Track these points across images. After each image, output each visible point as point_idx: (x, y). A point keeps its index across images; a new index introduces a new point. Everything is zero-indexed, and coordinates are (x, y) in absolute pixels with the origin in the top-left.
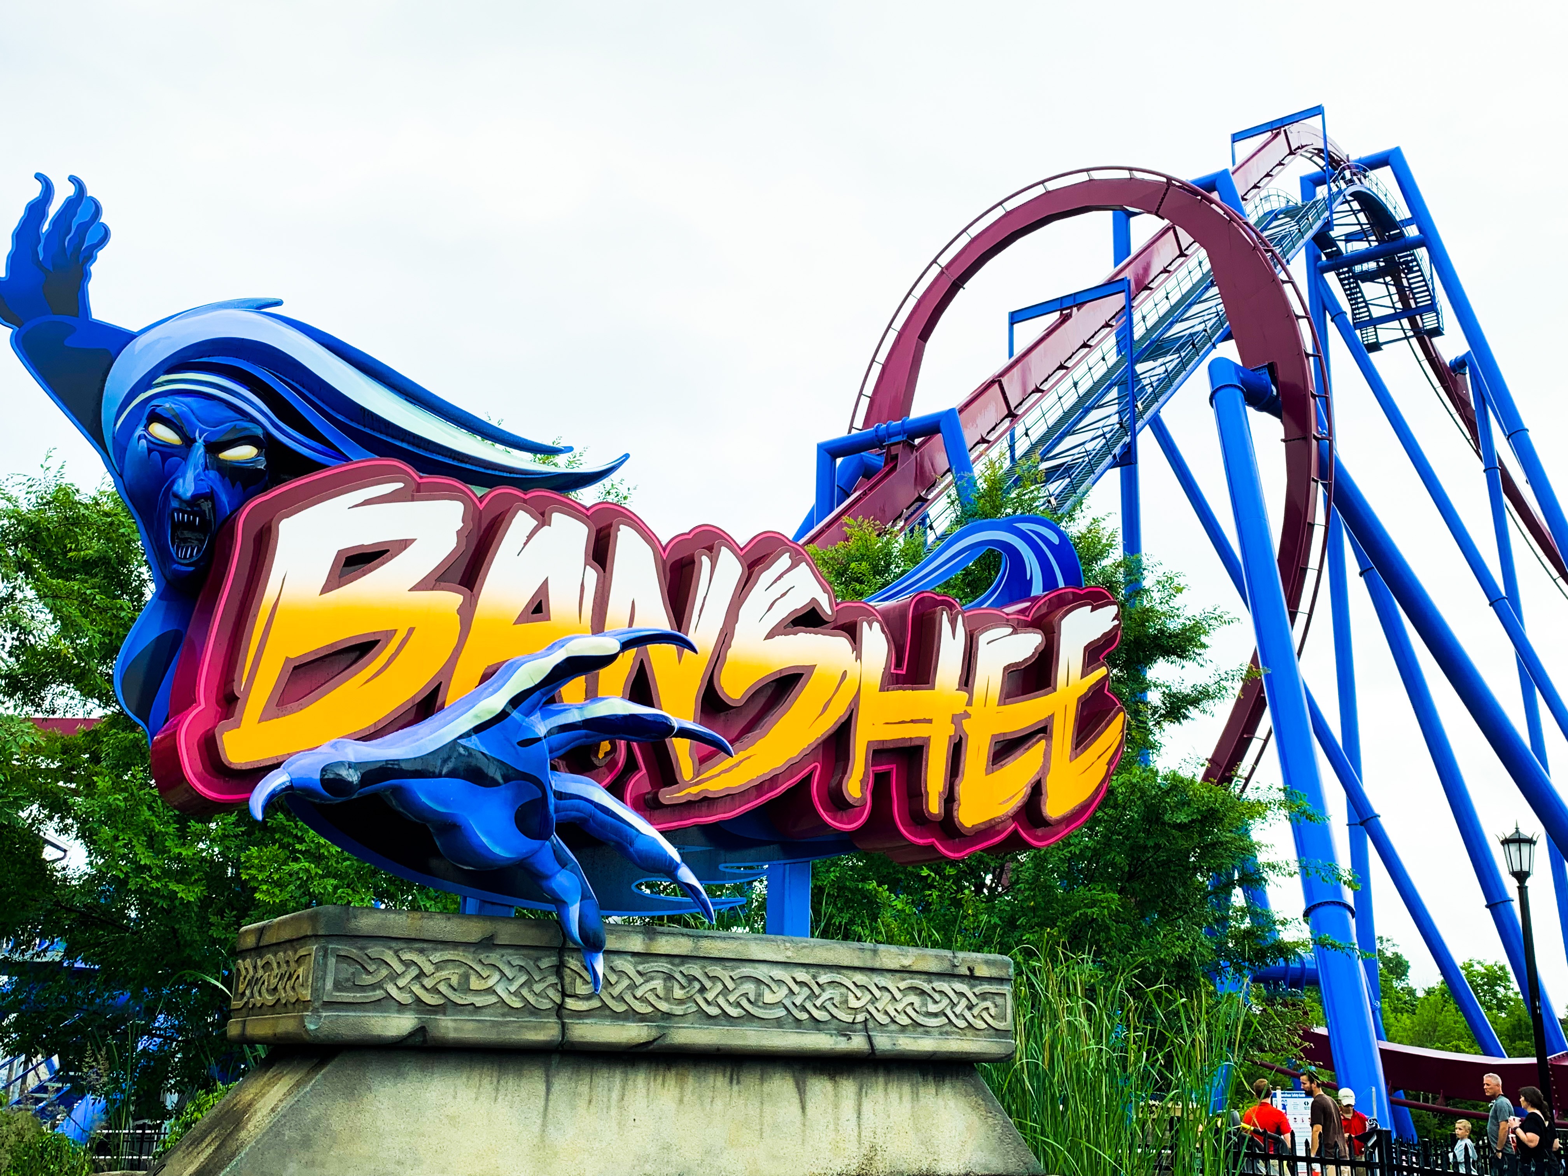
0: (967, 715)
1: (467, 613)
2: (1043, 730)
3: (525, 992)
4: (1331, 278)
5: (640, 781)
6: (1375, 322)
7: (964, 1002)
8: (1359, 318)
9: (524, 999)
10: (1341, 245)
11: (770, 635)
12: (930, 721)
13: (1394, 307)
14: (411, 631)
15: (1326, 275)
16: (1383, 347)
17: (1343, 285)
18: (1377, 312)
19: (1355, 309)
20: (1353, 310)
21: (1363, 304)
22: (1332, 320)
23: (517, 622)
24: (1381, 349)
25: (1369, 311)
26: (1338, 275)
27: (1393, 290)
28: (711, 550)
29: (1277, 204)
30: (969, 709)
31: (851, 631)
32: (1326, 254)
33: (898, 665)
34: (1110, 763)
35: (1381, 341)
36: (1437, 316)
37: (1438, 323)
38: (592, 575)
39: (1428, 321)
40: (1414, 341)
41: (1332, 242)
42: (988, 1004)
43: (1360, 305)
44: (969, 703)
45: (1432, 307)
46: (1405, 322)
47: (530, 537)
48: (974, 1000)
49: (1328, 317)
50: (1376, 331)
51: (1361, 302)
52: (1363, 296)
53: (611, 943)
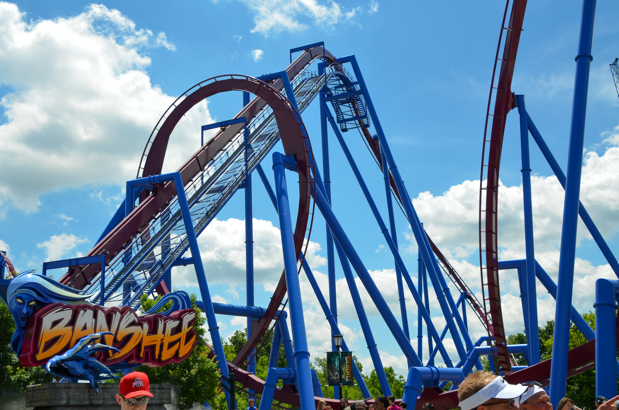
0: (164, 339)
1: (73, 330)
2: (179, 340)
3: (84, 396)
4: (329, 104)
5: (102, 357)
6: (345, 121)
7: (162, 393)
8: (340, 119)
9: (83, 397)
10: (333, 92)
11: (126, 328)
12: (156, 341)
13: (353, 116)
14: (64, 334)
15: (327, 103)
16: (348, 130)
17: (333, 106)
18: (346, 117)
19: (338, 115)
20: (337, 116)
21: (341, 114)
22: (329, 120)
23: (81, 331)
24: (347, 131)
25: (343, 116)
26: (331, 102)
27: (352, 109)
28: (115, 313)
29: (308, 76)
30: (164, 338)
31: (142, 326)
32: (327, 94)
33: (150, 330)
34: (192, 345)
35: (347, 128)
36: (367, 120)
37: (368, 122)
38: (94, 320)
39: (365, 121)
40: (360, 128)
41: (329, 90)
42: (167, 393)
43: (340, 114)
44: (164, 336)
45: (365, 116)
46: (357, 121)
47: (83, 315)
48: (164, 393)
49: (327, 119)
50: (345, 124)
51: (340, 113)
52: (341, 111)
53: (99, 387)
